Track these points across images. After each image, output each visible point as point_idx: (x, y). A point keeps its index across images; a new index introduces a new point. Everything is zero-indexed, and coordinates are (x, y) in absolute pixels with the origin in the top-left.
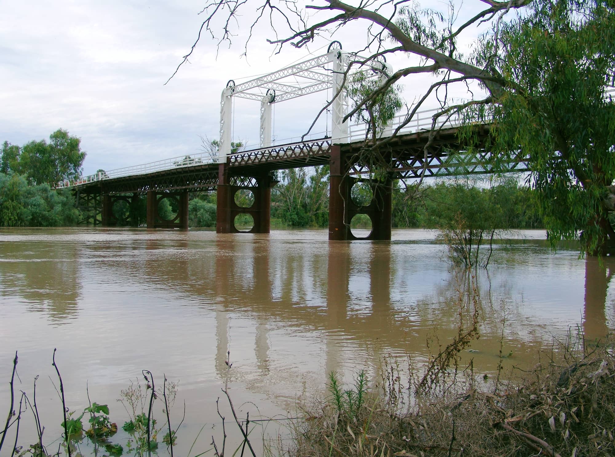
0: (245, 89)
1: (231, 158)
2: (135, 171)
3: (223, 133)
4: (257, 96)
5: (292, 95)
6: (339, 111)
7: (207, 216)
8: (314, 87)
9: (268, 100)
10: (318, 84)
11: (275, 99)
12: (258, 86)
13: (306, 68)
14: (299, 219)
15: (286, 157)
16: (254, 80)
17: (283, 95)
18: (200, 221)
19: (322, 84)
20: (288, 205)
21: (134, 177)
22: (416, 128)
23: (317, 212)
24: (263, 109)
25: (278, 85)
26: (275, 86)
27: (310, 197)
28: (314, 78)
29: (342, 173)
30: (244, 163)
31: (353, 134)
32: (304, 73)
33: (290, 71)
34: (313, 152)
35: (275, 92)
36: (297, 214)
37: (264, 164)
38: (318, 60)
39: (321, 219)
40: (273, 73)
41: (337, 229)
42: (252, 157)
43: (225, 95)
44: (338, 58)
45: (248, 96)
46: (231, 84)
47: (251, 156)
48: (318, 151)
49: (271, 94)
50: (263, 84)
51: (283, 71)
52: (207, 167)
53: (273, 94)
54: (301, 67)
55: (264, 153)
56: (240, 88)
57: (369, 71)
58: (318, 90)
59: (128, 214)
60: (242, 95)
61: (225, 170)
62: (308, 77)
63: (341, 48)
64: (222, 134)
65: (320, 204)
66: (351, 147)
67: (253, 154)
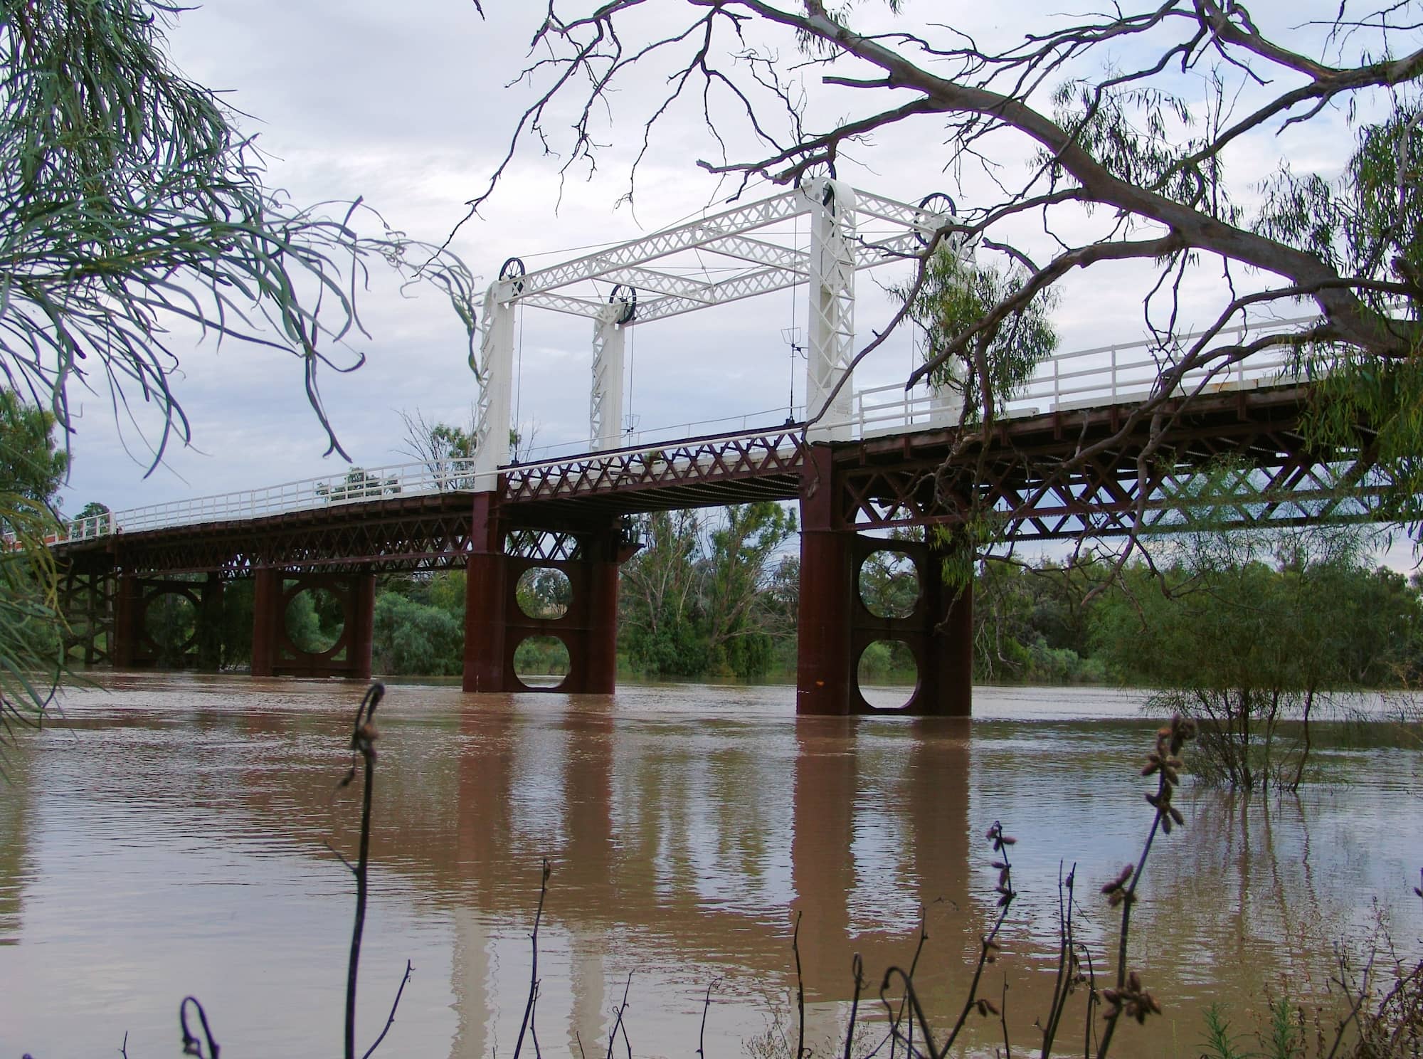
0: (555, 283)
1: (510, 478)
2: (223, 509)
3: (489, 407)
4: (583, 305)
5: (685, 302)
6: (828, 350)
7: (421, 644)
8: (747, 281)
9: (615, 316)
10: (759, 274)
11: (636, 314)
12: (592, 277)
13: (733, 229)
14: (680, 655)
15: (671, 477)
16: (580, 260)
17: (659, 304)
18: (399, 658)
19: (771, 275)
20: (648, 614)
21: (217, 527)
22: (1052, 400)
23: (733, 634)
24: (600, 341)
25: (647, 275)
26: (639, 277)
27: (712, 592)
28: (751, 256)
29: (834, 522)
30: (547, 492)
31: (868, 415)
32: (723, 244)
33: (686, 236)
34: (752, 464)
35: (634, 293)
36: (674, 640)
37: (606, 496)
38: (766, 209)
39: (742, 656)
40: (636, 242)
41: (821, 683)
42: (573, 477)
43: (495, 302)
44: (825, 203)
45: (560, 303)
46: (514, 268)
47: (569, 474)
48: (767, 461)
49: (622, 300)
50: (607, 272)
51: (667, 237)
52: (439, 501)
53: (630, 300)
54: (719, 226)
55: (609, 465)
56: (540, 281)
57: (907, 240)
58: (760, 289)
59: (190, 632)
60: (544, 300)
61: (491, 512)
62: (737, 253)
63: (834, 176)
64: (484, 409)
65: (740, 612)
66: (863, 450)
67: (576, 467)
